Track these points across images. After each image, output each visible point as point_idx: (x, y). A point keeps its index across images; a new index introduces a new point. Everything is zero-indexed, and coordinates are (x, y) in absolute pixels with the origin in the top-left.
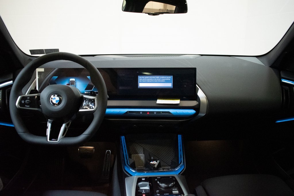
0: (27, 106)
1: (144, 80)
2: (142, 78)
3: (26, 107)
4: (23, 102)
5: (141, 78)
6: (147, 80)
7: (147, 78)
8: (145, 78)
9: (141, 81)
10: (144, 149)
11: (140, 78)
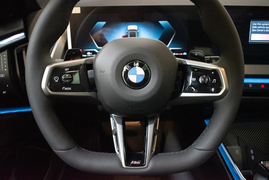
0: (66, 89)
1: (259, 29)
2: (257, 26)
3: (64, 91)
4: (56, 79)
5: (256, 24)
6: (265, 29)
7: (266, 24)
8: (263, 24)
9: (255, 30)
10: (238, 138)
11: (254, 25)
